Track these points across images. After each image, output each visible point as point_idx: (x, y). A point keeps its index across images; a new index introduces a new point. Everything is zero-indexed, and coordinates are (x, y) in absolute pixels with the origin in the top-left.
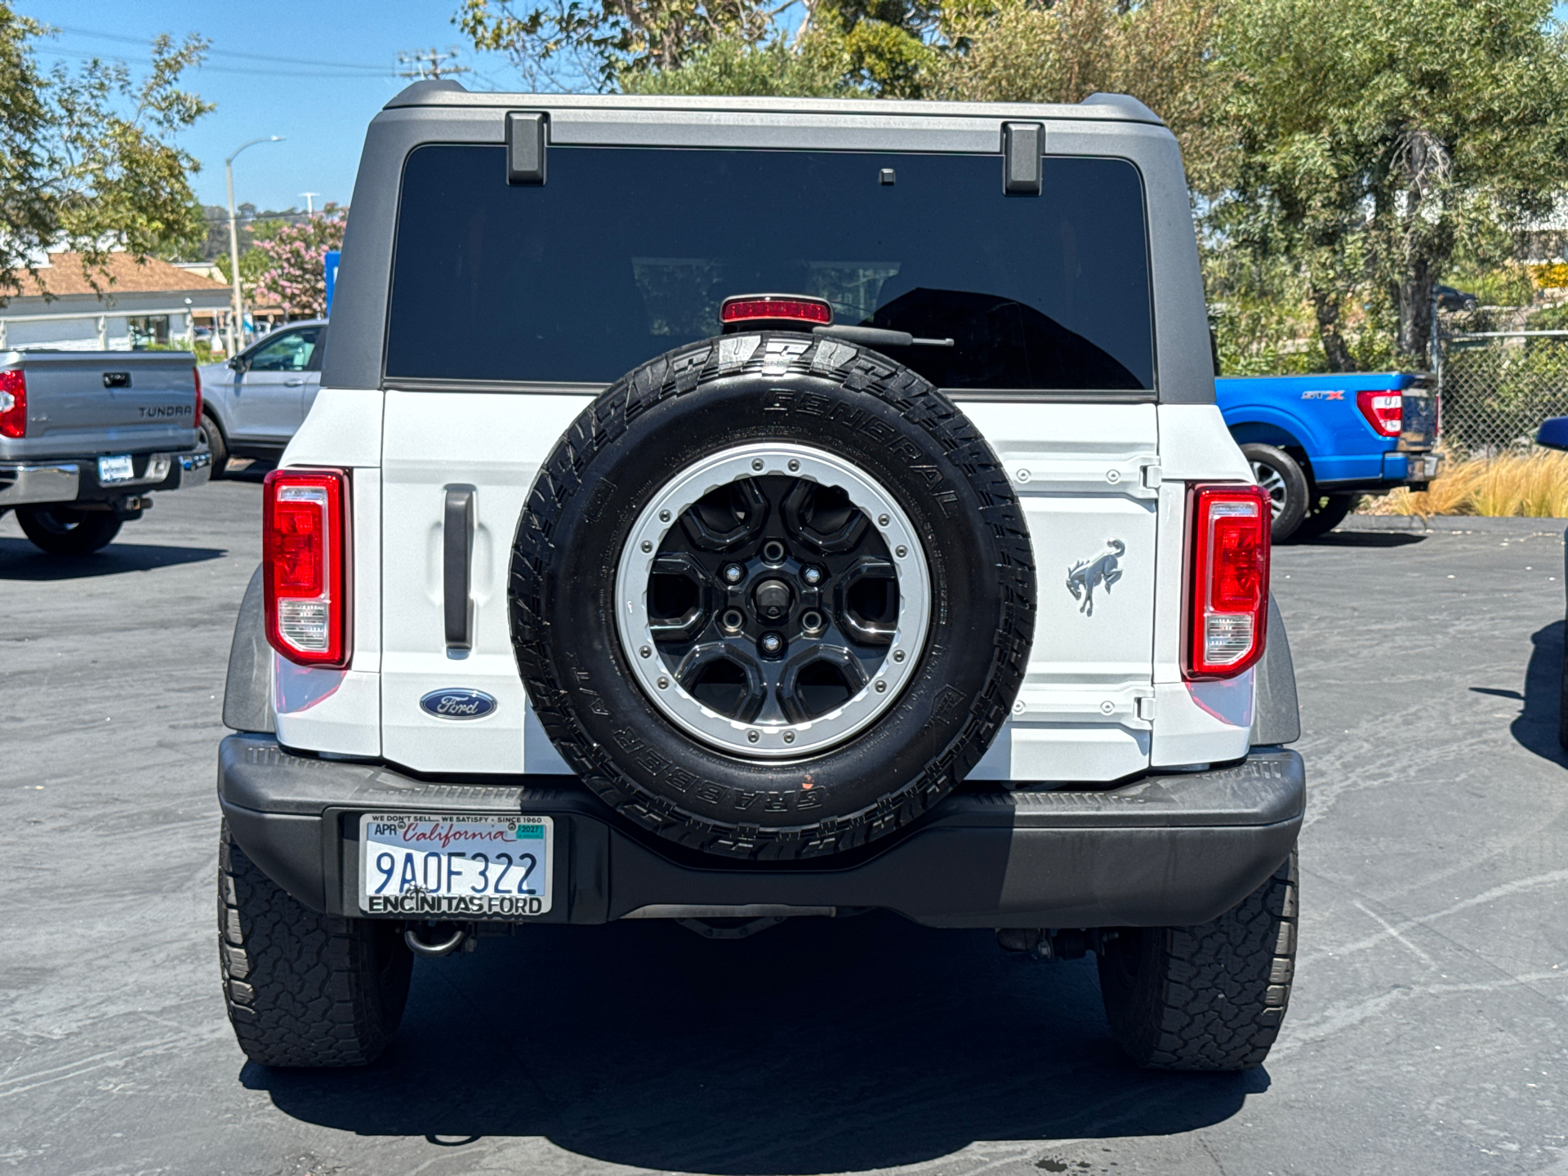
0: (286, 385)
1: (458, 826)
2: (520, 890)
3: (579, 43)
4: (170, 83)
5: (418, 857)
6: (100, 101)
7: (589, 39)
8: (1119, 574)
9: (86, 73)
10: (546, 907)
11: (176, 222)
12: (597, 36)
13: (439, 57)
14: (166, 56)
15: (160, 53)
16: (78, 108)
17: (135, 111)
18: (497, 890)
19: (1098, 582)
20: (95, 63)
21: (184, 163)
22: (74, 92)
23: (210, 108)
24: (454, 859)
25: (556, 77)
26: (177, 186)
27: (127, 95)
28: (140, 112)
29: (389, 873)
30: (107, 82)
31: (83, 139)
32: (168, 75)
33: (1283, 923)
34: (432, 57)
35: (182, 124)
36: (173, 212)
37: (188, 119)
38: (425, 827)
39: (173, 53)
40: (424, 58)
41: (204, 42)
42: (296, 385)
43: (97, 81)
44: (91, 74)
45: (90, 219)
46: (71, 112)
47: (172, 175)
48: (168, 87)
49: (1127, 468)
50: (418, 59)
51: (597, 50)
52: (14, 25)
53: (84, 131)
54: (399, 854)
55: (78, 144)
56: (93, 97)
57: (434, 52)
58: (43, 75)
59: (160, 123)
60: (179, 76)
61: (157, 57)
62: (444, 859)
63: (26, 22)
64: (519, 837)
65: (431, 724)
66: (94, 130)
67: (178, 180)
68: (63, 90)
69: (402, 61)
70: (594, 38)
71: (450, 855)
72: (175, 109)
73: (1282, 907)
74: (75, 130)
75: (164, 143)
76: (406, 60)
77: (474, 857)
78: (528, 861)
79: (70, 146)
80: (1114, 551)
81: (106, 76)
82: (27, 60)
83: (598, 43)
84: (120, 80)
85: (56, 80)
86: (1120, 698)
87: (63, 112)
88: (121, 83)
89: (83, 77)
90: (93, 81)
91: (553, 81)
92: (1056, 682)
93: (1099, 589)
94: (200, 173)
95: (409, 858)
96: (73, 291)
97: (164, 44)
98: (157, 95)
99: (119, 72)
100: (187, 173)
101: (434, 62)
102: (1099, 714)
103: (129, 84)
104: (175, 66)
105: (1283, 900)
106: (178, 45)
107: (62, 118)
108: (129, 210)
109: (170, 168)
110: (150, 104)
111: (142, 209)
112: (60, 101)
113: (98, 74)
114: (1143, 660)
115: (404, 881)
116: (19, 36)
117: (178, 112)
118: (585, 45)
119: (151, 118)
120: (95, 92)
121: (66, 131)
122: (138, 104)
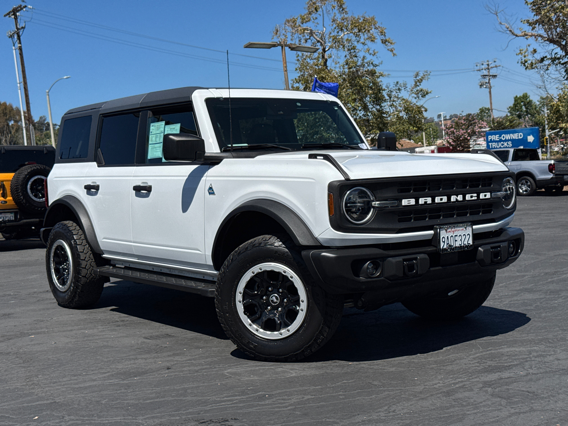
3: (557, 64)
4: (419, 86)
6: (399, 94)
7: (560, 63)
9: (394, 86)
11: (420, 127)
12: (563, 62)
13: (490, 63)
14: (418, 78)
15: (416, 77)
16: (392, 96)
17: (408, 95)
20: (397, 82)
21: (423, 109)
23: (430, 92)
25: (551, 75)
26: (421, 116)
27: (406, 91)
28: (410, 95)
30: (400, 88)
31: (393, 105)
32: (418, 84)
34: (487, 63)
35: (422, 98)
36: (419, 124)
37: (424, 96)
39: (420, 77)
40: (485, 64)
41: (429, 73)
44: (396, 86)
45: (397, 128)
46: (390, 98)
47: (419, 113)
48: (418, 87)
50: (483, 64)
51: (562, 66)
52: (377, 74)
53: (394, 103)
55: (392, 107)
56: (397, 92)
57: (488, 61)
58: (384, 87)
59: (416, 98)
60: (421, 84)
61: (415, 79)
63: (380, 73)
66: (397, 102)
67: (421, 115)
69: (477, 66)
70: (562, 63)
72: (420, 93)
74: (391, 103)
75: (417, 104)
76: (478, 65)
79: (390, 107)
81: (401, 86)
83: (563, 64)
85: (387, 88)
87: (388, 98)
91: (549, 76)
94: (427, 112)
97: (417, 75)
98: (415, 90)
100: (424, 112)
101: (488, 65)
104: (420, 81)
106: (421, 75)
109: (419, 111)
110: (413, 93)
111: (411, 124)
112: (387, 94)
113: (398, 86)
116: (378, 77)
117: (421, 94)
118: (559, 65)
119: (413, 97)
121: (389, 103)
122: (409, 93)
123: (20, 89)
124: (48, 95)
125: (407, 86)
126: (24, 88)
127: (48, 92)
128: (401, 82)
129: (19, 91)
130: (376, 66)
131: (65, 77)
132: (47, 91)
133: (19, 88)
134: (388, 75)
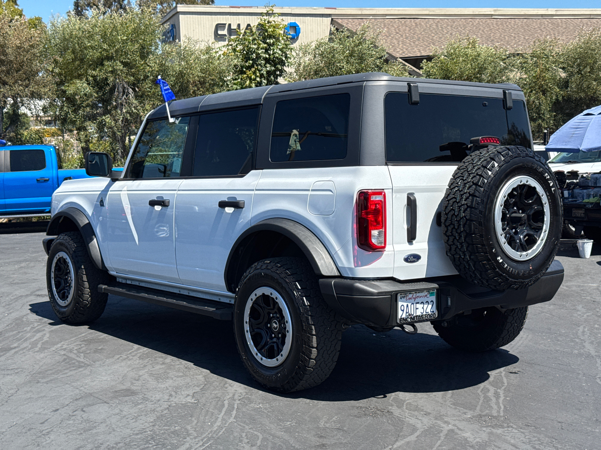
1: (418, 295)
2: (431, 312)
5: (409, 305)
10: (436, 316)
18: (426, 312)
24: (417, 305)
29: (403, 311)
38: (410, 296)
54: (405, 304)
62: (415, 304)
64: (430, 296)
65: (406, 265)
71: (417, 303)
77: (421, 303)
78: (432, 303)
95: (407, 306)
115: (407, 313)
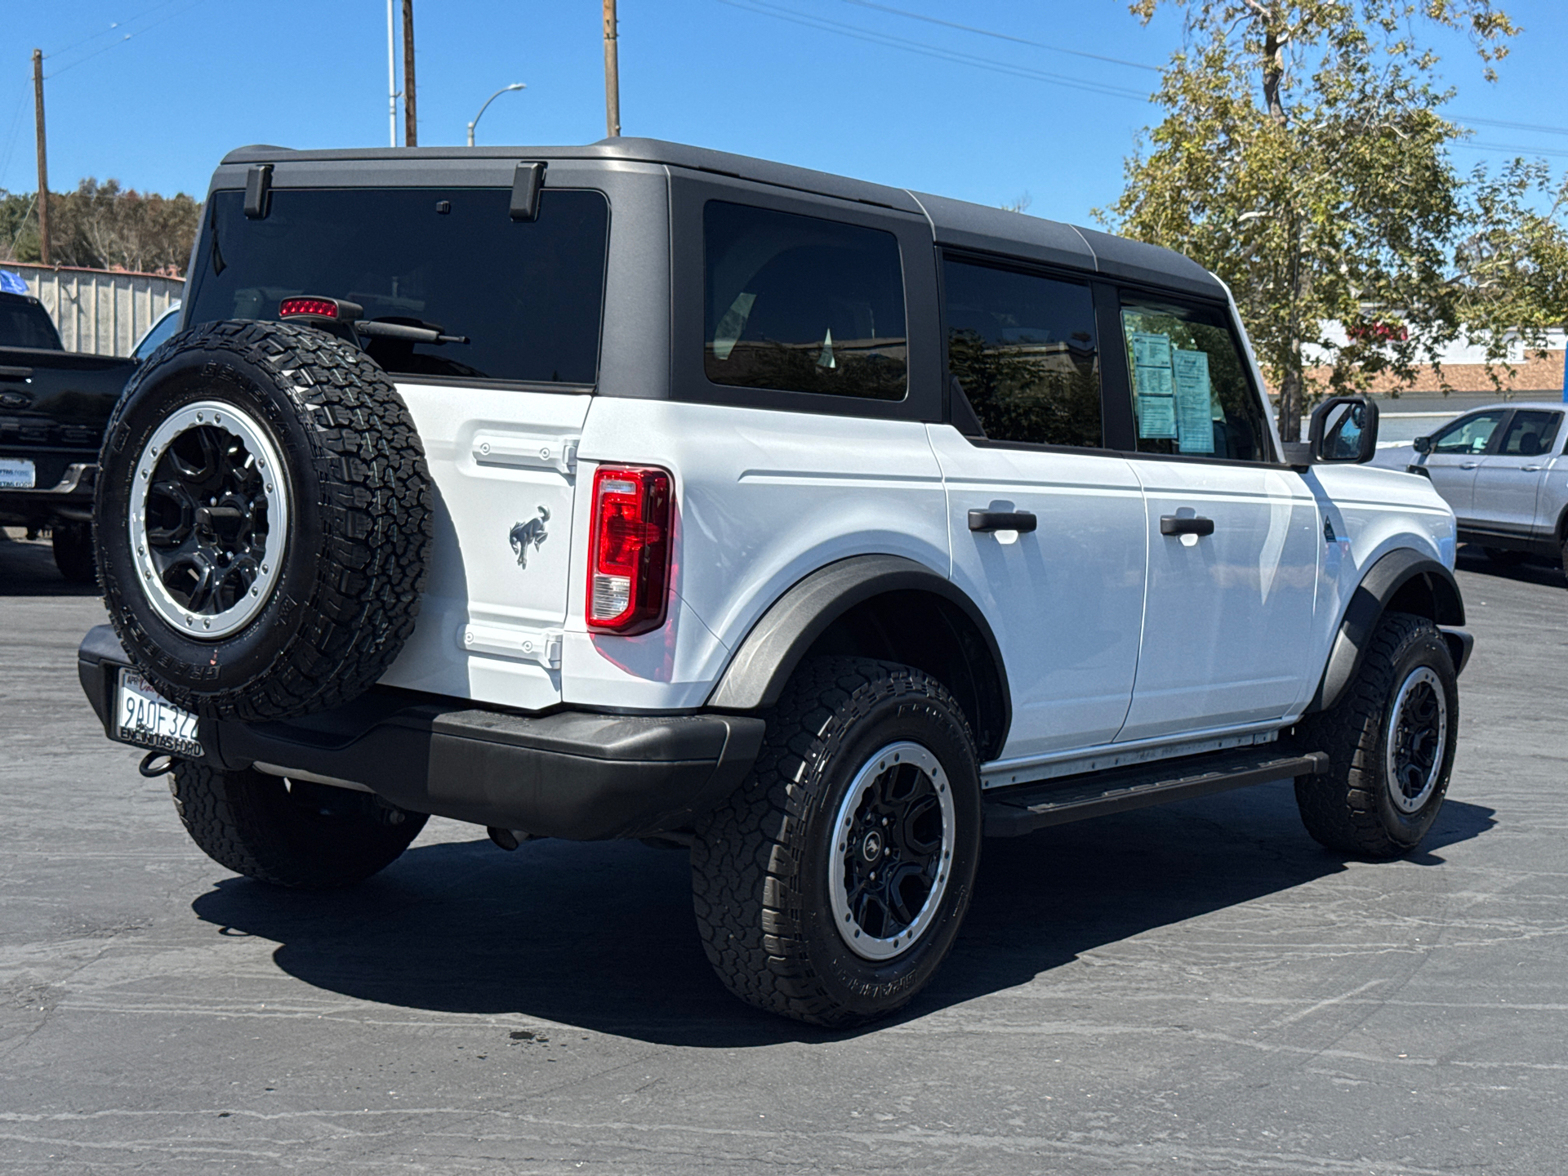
0: (1462, 468)
8: (544, 538)
19: (530, 542)
20: (1518, 162)
22: (1495, 190)
27: (1545, 192)
33: (769, 878)
42: (1471, 468)
43: (1517, 179)
46: (1487, 210)
49: (555, 447)
58: (1458, 176)
68: (1482, 189)
73: (767, 863)
80: (539, 515)
82: (1441, 161)
84: (1539, 177)
85: (1476, 180)
86: (538, 641)
88: (1541, 180)
89: (1504, 175)
90: (1513, 179)
92: (500, 621)
93: (531, 547)
96: (1543, 387)
99: (1539, 170)
102: (521, 651)
103: (1548, 180)
105: (769, 857)
107: (1478, 216)
108: (1528, 305)
112: (1479, 200)
113: (1519, 172)
114: (558, 611)
120: (1514, 190)
122: (1555, 199)
123: (395, 114)
124: (473, 136)
125: (1548, 175)
126: (407, 111)
127: (473, 128)
128: (1529, 160)
129: (392, 118)
130: (1434, 100)
131: (513, 86)
132: (471, 124)
133: (392, 110)
134: (1470, 131)
